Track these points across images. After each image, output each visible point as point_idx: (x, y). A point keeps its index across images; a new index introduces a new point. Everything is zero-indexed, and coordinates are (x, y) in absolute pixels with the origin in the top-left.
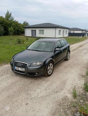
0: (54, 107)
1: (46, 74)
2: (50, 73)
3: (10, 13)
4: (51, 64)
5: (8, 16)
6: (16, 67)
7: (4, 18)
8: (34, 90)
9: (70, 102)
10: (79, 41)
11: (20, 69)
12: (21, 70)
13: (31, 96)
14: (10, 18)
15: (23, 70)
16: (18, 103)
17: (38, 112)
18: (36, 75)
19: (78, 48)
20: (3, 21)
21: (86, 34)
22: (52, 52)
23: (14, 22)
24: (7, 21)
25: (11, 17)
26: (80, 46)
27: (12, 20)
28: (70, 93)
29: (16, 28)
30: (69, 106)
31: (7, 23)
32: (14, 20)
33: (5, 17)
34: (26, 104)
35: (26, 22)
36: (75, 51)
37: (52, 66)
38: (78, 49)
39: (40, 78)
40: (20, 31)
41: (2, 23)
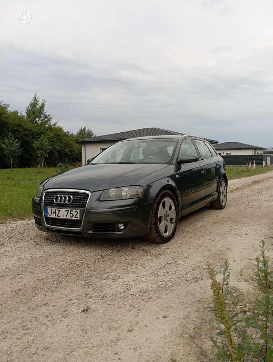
0: (192, 317)
1: (154, 231)
2: (166, 231)
3: (40, 103)
4: (168, 201)
5: (34, 112)
6: (49, 210)
7: (21, 117)
8: (111, 277)
9: (250, 302)
10: (249, 173)
11: (63, 214)
12: (69, 217)
13: (102, 291)
14: (39, 117)
15: (75, 214)
16: (51, 308)
17: (130, 331)
18: (120, 230)
19: (249, 185)
20: (20, 125)
21: (269, 158)
22: (169, 163)
23: (50, 128)
24: (29, 125)
25: (42, 116)
26: (255, 182)
27: (46, 122)
28: (246, 281)
29: (58, 146)
30: (248, 314)
31: (30, 131)
32: (52, 122)
33: (25, 114)
34: (83, 311)
35: (87, 129)
36: (240, 192)
37: (173, 207)
38: (250, 187)
39: (133, 248)
40: (66, 155)
41: (16, 131)
